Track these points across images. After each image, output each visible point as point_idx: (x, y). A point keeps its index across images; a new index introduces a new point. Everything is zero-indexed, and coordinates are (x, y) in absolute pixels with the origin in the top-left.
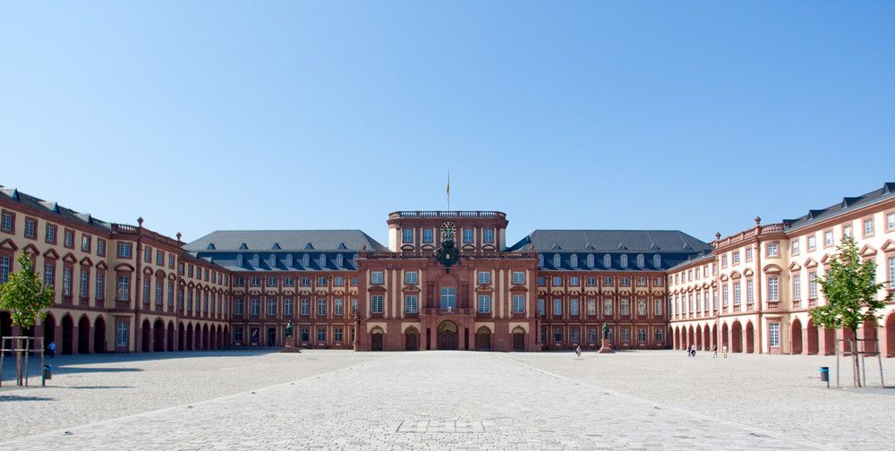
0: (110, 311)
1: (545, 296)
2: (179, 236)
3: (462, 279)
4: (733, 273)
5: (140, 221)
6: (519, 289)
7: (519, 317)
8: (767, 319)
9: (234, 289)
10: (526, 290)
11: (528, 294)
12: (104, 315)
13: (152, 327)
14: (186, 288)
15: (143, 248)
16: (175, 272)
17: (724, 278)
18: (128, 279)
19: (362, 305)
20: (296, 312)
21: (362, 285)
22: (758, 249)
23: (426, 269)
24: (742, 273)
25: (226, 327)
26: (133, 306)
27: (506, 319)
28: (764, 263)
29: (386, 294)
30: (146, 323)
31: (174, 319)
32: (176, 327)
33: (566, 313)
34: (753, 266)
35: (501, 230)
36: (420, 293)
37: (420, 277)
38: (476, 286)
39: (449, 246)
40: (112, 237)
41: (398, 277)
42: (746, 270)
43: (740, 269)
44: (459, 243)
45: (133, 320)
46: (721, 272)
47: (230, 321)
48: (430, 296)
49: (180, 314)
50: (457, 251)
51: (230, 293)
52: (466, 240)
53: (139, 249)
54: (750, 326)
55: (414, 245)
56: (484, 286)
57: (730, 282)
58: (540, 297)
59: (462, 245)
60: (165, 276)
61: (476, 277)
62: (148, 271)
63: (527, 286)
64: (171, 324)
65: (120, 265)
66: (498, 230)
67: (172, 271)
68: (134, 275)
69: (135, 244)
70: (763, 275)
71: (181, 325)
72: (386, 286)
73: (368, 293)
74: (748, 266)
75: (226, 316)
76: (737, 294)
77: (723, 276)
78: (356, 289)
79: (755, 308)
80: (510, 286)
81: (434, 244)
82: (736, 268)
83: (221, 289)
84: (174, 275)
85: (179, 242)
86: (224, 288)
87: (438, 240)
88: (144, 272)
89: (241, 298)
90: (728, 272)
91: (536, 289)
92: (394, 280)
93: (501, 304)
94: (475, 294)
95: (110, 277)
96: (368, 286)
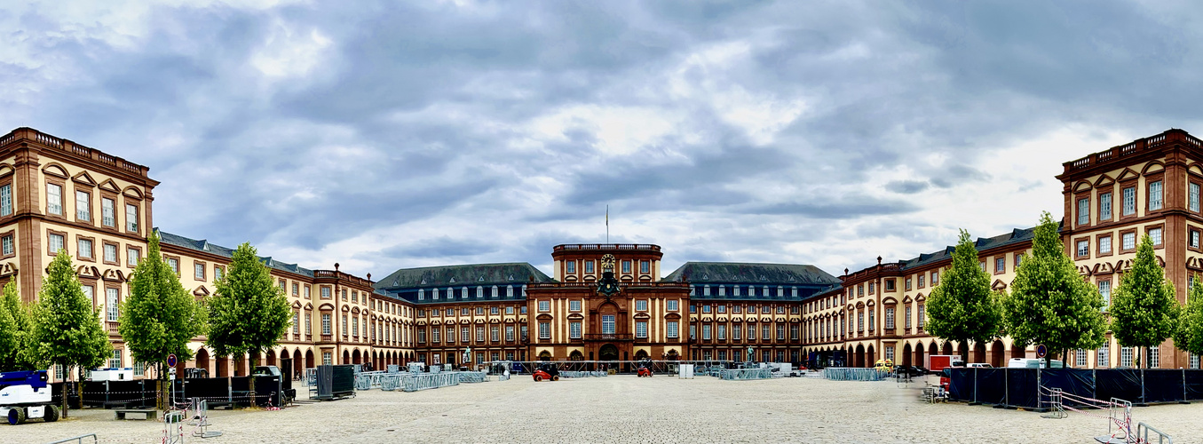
0: (317, 344)
1: (694, 323)
2: (369, 276)
3: (621, 308)
4: (859, 303)
5: (337, 265)
6: (673, 317)
7: (673, 341)
8: (884, 342)
9: (417, 320)
10: (679, 317)
11: (681, 320)
12: (312, 347)
13: (351, 356)
14: (377, 321)
15: (340, 289)
16: (367, 308)
17: (851, 307)
18: (330, 316)
19: (531, 331)
20: (473, 338)
21: (530, 313)
22: (879, 283)
23: (589, 300)
24: (865, 303)
25: (412, 353)
26: (334, 339)
27: (662, 344)
28: (884, 296)
29: (553, 321)
30: (346, 353)
31: (368, 348)
32: (370, 355)
33: (715, 337)
34: (874, 297)
35: (657, 262)
36: (584, 321)
37: (583, 306)
38: (634, 314)
39: (608, 277)
40: (315, 282)
41: (564, 305)
42: (869, 301)
43: (864, 300)
44: (617, 273)
45: (335, 350)
46: (848, 302)
47: (415, 349)
48: (593, 323)
49: (373, 344)
50: (616, 281)
51: (414, 324)
52: (625, 271)
53: (337, 291)
54: (871, 348)
55: (577, 276)
56: (642, 314)
57: (856, 311)
58: (692, 323)
59: (621, 275)
60: (359, 311)
61: (634, 306)
62: (345, 309)
63: (680, 314)
64: (366, 353)
65: (322, 306)
66: (654, 261)
67: (365, 307)
68: (334, 312)
69: (334, 286)
70: (882, 306)
71: (375, 353)
72: (552, 314)
73: (536, 321)
74: (871, 297)
75: (411, 344)
76: (860, 322)
77: (850, 305)
78: (525, 317)
79: (876, 333)
80: (665, 314)
81: (595, 275)
82: (860, 299)
83: (407, 321)
84: (366, 310)
85: (369, 281)
86: (409, 320)
87: (599, 271)
88: (343, 311)
89: (422, 327)
90: (854, 302)
91: (688, 316)
92: (560, 309)
93: (657, 329)
94: (634, 320)
95: (316, 316)
96: (537, 315)
